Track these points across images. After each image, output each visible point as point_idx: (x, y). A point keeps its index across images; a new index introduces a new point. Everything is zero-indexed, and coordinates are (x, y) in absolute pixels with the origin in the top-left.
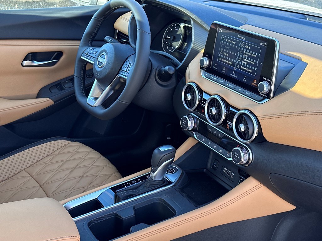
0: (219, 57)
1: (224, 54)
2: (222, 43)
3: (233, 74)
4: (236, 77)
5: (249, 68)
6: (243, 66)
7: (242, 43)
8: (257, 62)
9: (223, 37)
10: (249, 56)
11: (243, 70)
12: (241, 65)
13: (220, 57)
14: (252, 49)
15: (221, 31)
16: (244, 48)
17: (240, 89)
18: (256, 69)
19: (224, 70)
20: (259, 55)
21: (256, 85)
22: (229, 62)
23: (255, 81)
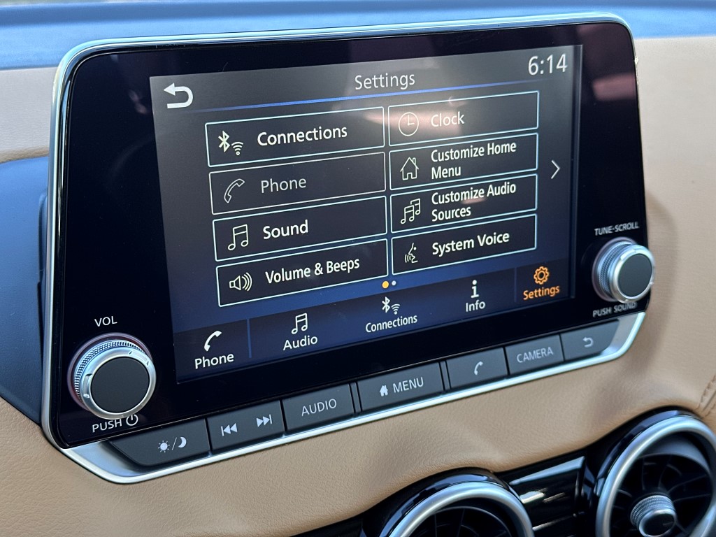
0: (228, 274)
1: (269, 233)
2: (222, 180)
3: (390, 316)
4: (413, 319)
5: (489, 230)
6: (444, 238)
7: (396, 113)
8: (532, 173)
9: (215, 132)
11: (450, 257)
12: (424, 244)
13: (240, 270)
15: (182, 97)
17: (478, 363)
18: (531, 213)
19: (300, 335)
20: (532, 132)
21: (554, 291)
22: (332, 267)
23: (541, 274)
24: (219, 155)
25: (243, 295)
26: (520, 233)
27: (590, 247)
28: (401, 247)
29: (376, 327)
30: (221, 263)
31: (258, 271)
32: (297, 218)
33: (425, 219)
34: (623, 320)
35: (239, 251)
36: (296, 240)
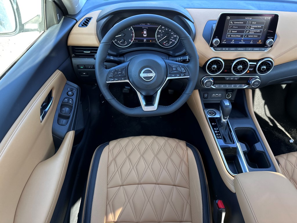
0: (228, 35)
1: (233, 32)
2: (230, 26)
3: (242, 42)
4: (244, 43)
5: (255, 35)
6: (250, 35)
7: (249, 22)
8: (262, 30)
9: (231, 21)
10: (255, 28)
11: (250, 37)
12: (248, 35)
14: (258, 23)
15: (229, 18)
16: (251, 24)
17: (250, 49)
18: (261, 34)
19: (233, 42)
20: (263, 25)
21: (261, 43)
22: (238, 36)
23: (260, 41)
24: (230, 24)
25: (229, 37)
26: (259, 36)
27: (266, 39)
28: (245, 35)
29: (240, 43)
30: (228, 34)
31: (231, 35)
32: (236, 31)
33: (249, 33)
34: (268, 48)
35: (229, 33)
36: (235, 33)
